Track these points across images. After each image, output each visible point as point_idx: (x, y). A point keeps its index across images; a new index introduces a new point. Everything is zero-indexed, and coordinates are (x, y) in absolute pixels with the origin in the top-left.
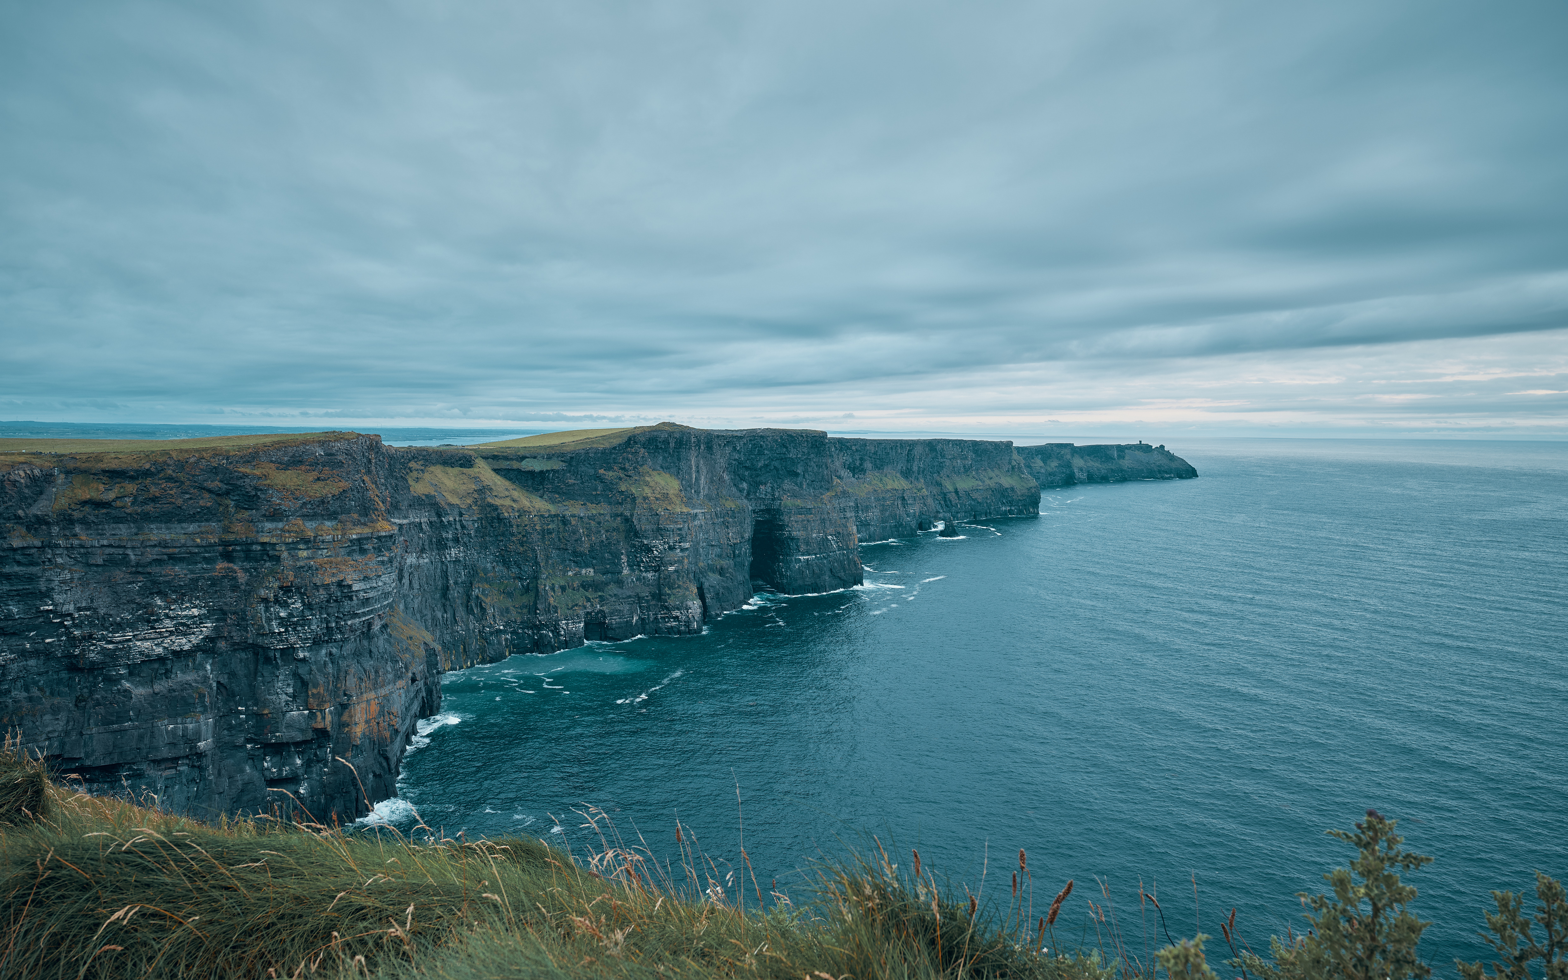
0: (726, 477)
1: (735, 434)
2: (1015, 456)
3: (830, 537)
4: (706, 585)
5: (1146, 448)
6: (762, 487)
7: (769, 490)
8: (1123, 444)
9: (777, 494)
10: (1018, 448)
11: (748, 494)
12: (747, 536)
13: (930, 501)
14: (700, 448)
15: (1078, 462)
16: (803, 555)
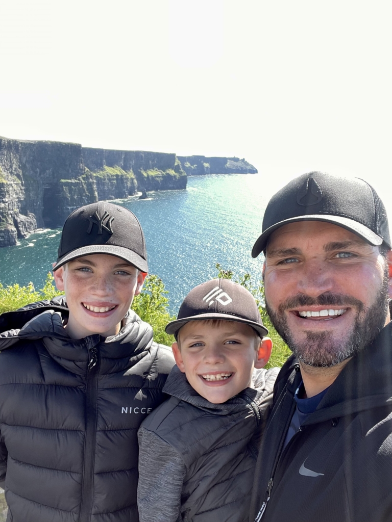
0: (27, 165)
1: (31, 142)
2: (177, 160)
3: (84, 198)
4: (19, 220)
5: (236, 160)
6: (47, 171)
7: (51, 173)
8: (227, 157)
9: (55, 175)
10: (179, 157)
11: (40, 174)
12: (41, 196)
13: (135, 181)
14: (11, 149)
15: (206, 165)
16: (70, 206)
